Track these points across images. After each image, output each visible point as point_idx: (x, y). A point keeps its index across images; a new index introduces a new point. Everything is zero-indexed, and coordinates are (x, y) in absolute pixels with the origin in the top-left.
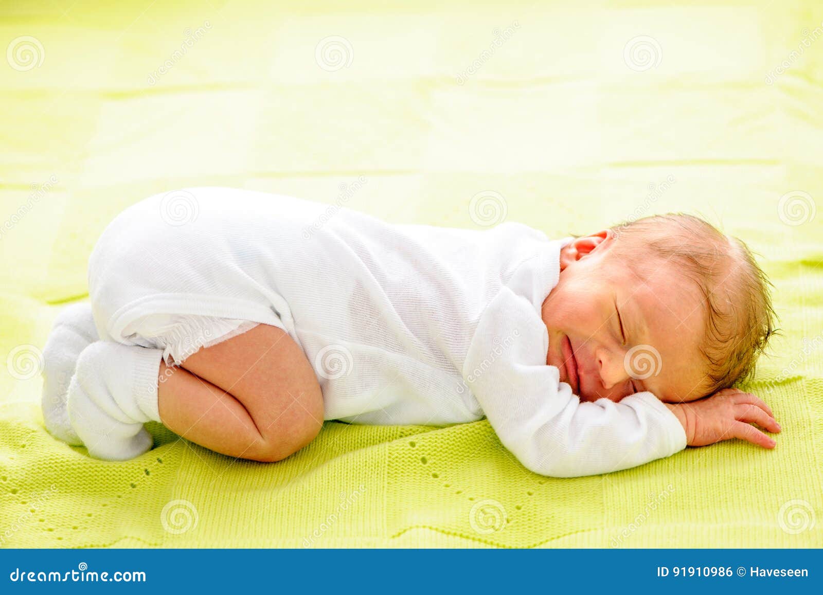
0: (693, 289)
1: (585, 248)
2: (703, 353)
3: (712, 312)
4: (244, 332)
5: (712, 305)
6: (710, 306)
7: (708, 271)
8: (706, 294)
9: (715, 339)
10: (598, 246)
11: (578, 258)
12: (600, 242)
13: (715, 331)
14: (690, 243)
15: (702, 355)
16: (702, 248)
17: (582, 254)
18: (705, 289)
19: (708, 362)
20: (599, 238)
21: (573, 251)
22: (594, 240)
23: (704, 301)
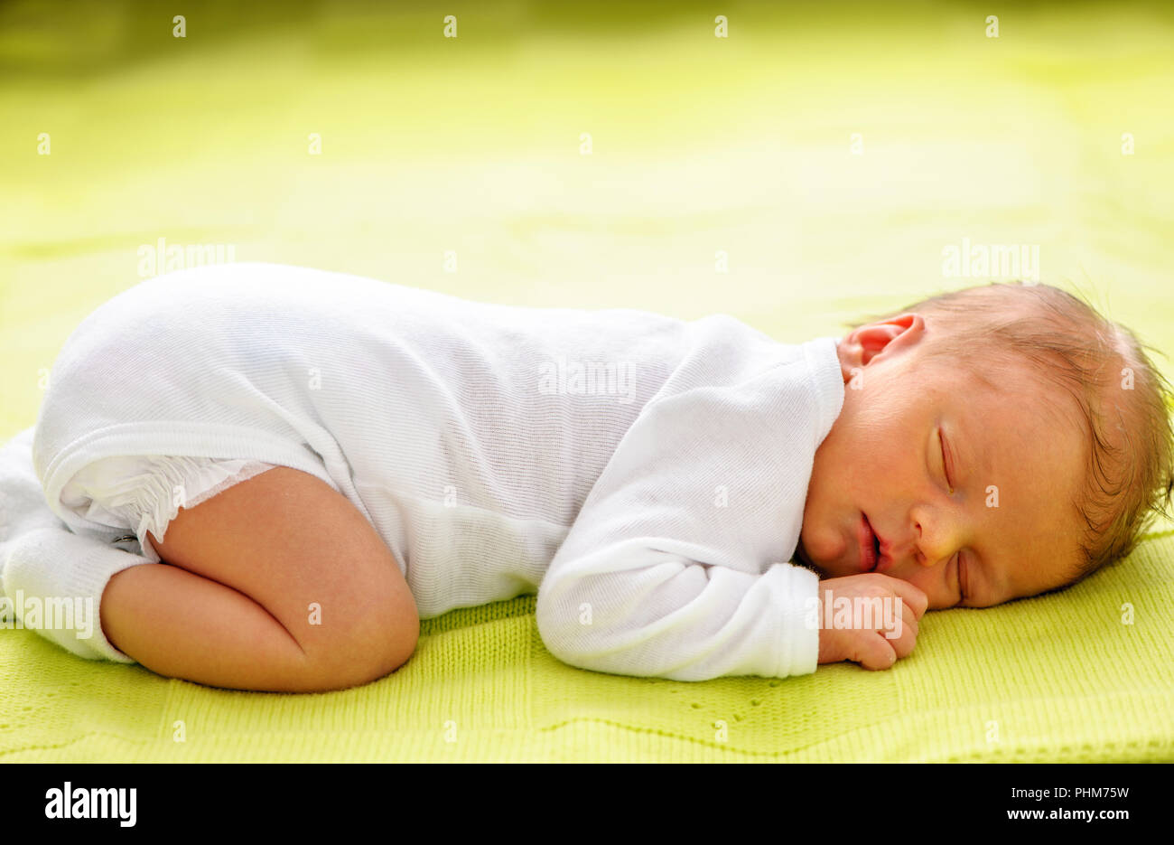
0: (1067, 403)
1: (874, 343)
2: (1079, 511)
3: (1096, 446)
4: (249, 478)
5: (1097, 434)
6: (1093, 436)
7: (1092, 378)
8: (1088, 414)
9: (1099, 488)
10: (896, 339)
11: (865, 360)
12: (899, 333)
13: (1100, 476)
14: (1060, 331)
15: (1078, 514)
16: (1079, 341)
17: (871, 353)
18: (1087, 406)
19: (1086, 527)
20: (898, 328)
21: (857, 349)
22: (890, 329)
23: (1084, 428)
